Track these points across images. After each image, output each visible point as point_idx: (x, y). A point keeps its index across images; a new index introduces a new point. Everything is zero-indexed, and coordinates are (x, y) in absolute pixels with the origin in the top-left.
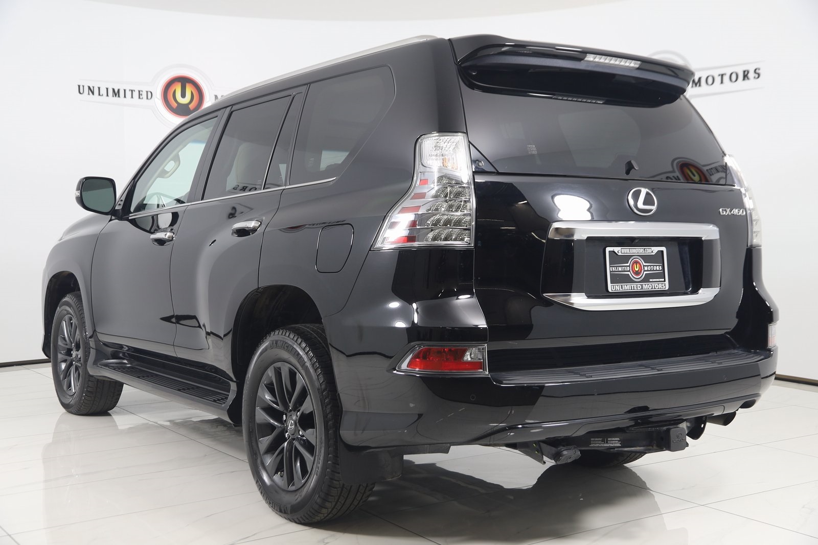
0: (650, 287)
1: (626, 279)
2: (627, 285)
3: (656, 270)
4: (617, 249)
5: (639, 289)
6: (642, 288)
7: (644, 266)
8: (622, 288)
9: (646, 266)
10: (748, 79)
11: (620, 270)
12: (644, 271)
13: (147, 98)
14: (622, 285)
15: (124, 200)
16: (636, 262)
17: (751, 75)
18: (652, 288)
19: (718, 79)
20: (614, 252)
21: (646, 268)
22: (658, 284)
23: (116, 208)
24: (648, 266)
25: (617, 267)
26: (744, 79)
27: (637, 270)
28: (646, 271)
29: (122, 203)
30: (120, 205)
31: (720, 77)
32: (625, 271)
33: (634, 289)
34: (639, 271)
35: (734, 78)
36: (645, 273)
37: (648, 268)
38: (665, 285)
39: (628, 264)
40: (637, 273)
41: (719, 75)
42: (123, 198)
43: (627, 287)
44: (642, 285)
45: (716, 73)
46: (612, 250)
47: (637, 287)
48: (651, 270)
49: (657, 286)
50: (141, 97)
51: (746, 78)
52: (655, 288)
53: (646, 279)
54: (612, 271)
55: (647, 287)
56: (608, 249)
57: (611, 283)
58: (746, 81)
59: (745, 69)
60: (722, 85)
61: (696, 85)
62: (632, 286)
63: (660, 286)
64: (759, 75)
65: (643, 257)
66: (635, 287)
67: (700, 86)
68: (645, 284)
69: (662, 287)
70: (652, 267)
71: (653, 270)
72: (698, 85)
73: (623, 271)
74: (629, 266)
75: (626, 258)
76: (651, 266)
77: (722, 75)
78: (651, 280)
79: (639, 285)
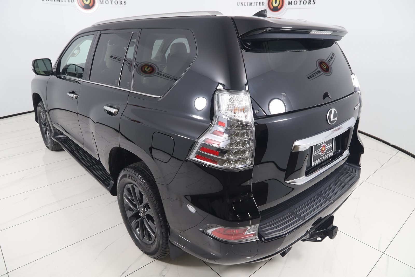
2: (319, 160)
8: (317, 162)
9: (326, 146)
10: (310, 4)
13: (72, 2)
15: (56, 67)
16: (323, 146)
19: (299, 3)
23: (53, 71)
25: (316, 152)
26: (309, 4)
27: (323, 150)
28: (326, 149)
29: (56, 68)
30: (55, 69)
31: (300, 2)
32: (319, 153)
35: (305, 2)
40: (323, 152)
42: (56, 66)
47: (322, 159)
50: (69, 1)
51: (310, 3)
52: (329, 156)
57: (313, 162)
58: (310, 5)
60: (300, 5)
61: (290, 4)
64: (315, 3)
67: (291, 4)
77: (300, 1)
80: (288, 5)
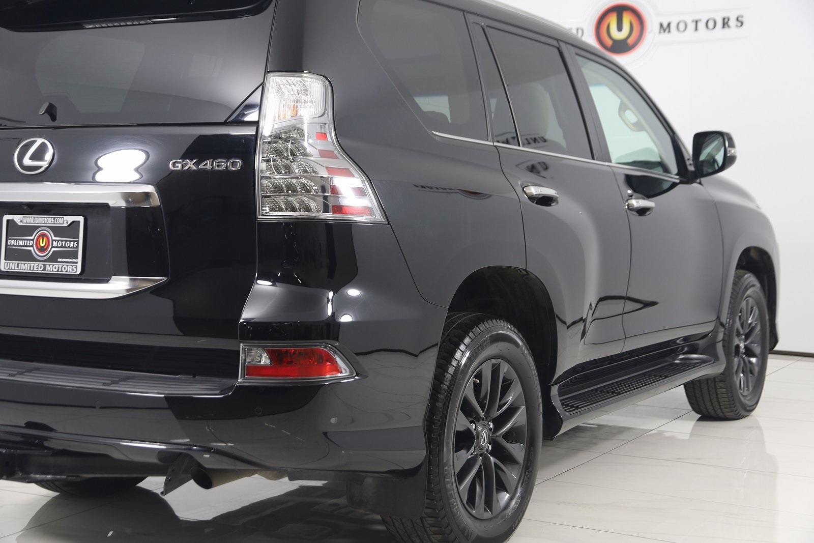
0: (55, 268)
1: (27, 256)
2: (25, 264)
3: (69, 247)
4: (18, 219)
5: (40, 271)
6: (44, 269)
7: (53, 241)
8: (18, 267)
9: (55, 241)
10: (729, 27)
11: (21, 243)
12: (52, 247)
14: (18, 264)
16: (43, 236)
17: (732, 22)
18: (58, 271)
19: (691, 26)
20: (13, 221)
21: (55, 244)
22: (67, 266)
24: (58, 241)
25: (17, 240)
26: (724, 27)
27: (42, 245)
28: (55, 247)
31: (694, 24)
32: (27, 246)
33: (33, 270)
34: (45, 247)
35: (710, 24)
36: (53, 249)
37: (57, 243)
38: (76, 268)
39: (32, 238)
40: (42, 249)
41: (693, 21)
43: (25, 267)
44: (45, 266)
45: (689, 19)
46: (11, 219)
47: (36, 267)
48: (61, 247)
49: (65, 268)
51: (726, 26)
52: (62, 271)
53: (54, 258)
54: (10, 245)
55: (52, 268)
56: (6, 217)
57: (5, 259)
58: (726, 30)
59: (725, 15)
62: (32, 265)
63: (70, 269)
64: (742, 24)
65: (52, 228)
66: (35, 267)
67: (669, 32)
68: (50, 265)
69: (72, 270)
70: (64, 242)
71: (65, 247)
72: (667, 31)
73: (24, 246)
74: (33, 240)
75: (29, 230)
76: (62, 241)
77: (697, 22)
78: (60, 260)
79: (41, 265)
80: (660, 33)
